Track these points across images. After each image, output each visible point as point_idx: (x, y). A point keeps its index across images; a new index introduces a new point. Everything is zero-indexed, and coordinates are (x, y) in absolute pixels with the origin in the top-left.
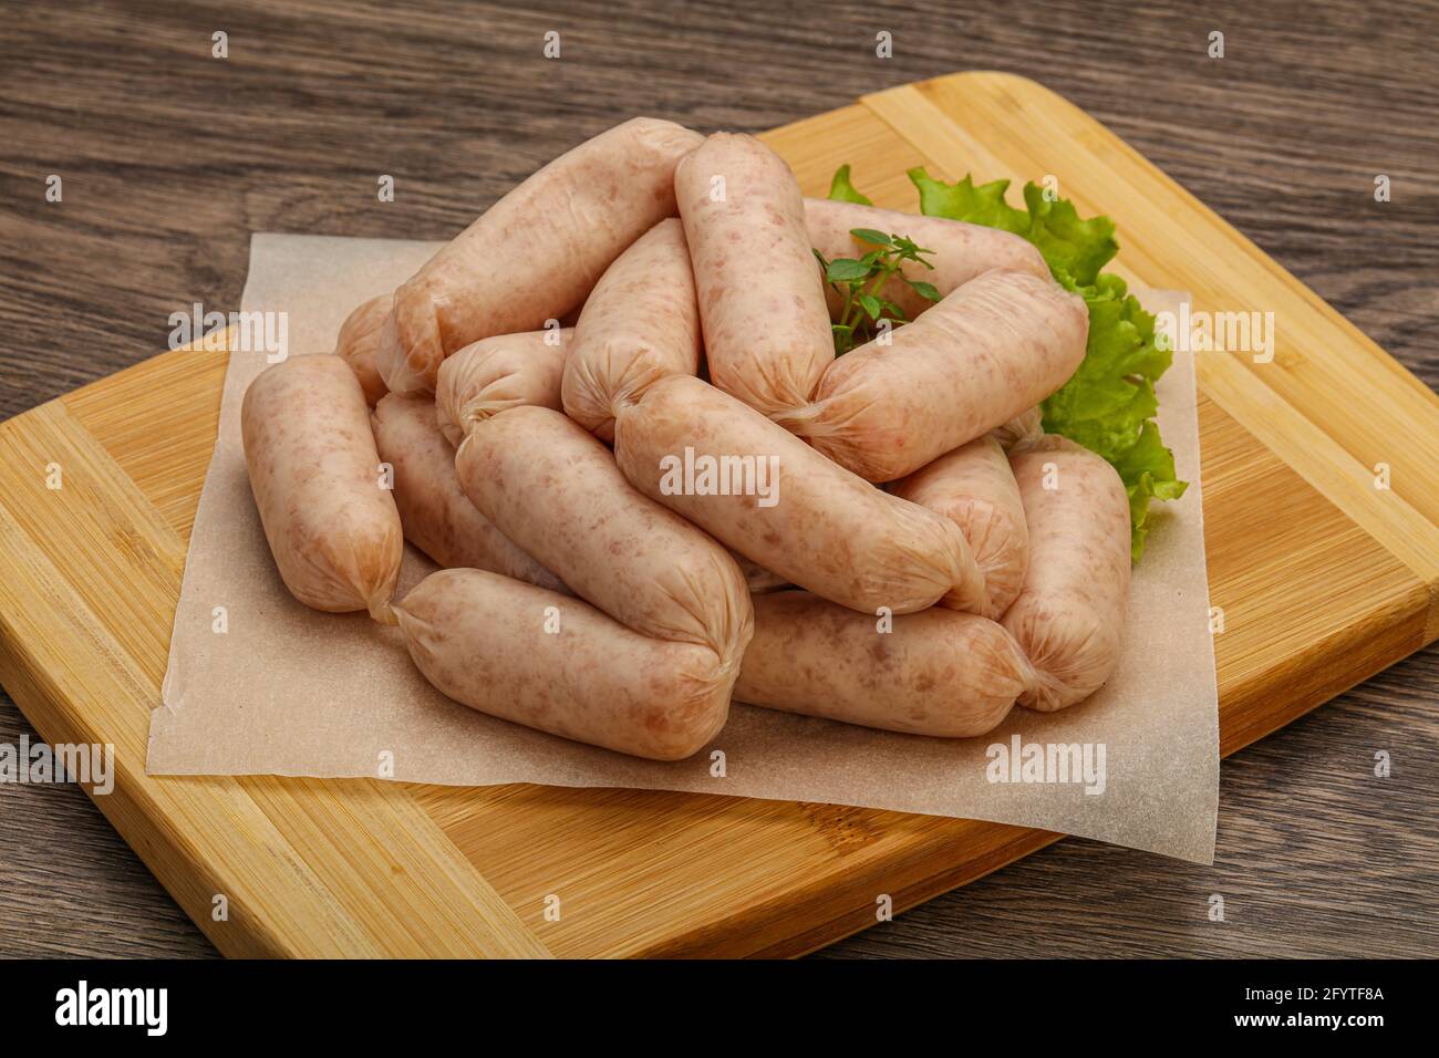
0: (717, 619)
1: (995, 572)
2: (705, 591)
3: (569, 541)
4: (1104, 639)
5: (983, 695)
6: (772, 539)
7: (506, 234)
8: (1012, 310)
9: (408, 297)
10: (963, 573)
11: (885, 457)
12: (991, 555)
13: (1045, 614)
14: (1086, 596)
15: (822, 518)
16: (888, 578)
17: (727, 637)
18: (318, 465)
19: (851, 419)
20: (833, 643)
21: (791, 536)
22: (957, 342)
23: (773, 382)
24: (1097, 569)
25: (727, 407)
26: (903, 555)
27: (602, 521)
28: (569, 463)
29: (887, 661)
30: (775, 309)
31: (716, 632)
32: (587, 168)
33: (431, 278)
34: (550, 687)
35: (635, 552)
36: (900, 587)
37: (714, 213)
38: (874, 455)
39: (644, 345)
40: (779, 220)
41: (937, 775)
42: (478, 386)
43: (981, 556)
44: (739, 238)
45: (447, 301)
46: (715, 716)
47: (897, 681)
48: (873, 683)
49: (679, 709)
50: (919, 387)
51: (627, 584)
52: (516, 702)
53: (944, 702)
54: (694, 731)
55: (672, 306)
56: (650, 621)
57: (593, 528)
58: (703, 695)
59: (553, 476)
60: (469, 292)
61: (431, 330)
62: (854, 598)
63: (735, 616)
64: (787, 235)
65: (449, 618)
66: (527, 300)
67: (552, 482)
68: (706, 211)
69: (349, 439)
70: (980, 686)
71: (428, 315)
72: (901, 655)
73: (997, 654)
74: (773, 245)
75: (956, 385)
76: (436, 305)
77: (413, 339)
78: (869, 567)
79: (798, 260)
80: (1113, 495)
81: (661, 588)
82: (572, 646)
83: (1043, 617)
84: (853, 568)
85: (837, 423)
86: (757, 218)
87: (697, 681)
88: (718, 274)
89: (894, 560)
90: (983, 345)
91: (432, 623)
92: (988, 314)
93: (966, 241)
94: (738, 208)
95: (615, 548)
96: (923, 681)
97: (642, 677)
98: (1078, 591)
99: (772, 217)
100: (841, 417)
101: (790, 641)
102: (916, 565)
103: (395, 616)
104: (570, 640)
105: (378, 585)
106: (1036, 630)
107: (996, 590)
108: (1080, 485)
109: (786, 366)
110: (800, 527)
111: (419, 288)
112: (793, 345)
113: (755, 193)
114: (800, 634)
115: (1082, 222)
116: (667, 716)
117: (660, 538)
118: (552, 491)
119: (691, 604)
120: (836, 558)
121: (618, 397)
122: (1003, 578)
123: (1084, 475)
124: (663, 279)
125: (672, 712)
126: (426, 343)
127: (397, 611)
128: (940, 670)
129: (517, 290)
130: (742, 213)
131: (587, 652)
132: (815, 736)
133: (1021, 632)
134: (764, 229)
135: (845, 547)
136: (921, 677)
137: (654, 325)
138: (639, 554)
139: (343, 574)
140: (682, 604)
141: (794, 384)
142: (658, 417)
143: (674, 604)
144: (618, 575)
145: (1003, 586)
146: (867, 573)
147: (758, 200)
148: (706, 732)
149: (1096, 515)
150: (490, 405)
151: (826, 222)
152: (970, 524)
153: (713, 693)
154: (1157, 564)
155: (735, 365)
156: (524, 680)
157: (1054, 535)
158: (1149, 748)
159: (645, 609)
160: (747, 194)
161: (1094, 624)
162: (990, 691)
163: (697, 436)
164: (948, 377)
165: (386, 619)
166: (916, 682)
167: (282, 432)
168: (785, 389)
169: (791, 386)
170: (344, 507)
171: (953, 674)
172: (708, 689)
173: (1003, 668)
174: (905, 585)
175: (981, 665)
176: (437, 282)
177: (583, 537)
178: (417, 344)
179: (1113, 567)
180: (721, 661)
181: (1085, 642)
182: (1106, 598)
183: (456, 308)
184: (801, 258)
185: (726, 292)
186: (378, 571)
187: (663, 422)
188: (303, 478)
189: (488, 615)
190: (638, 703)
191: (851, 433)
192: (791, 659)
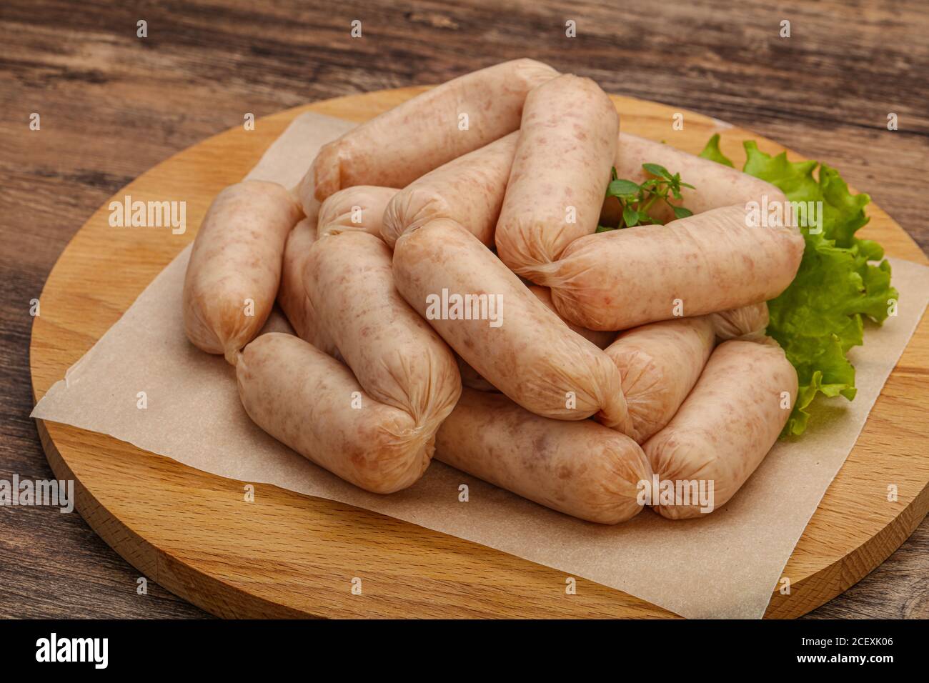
0: (418, 394)
1: (638, 404)
2: (412, 372)
3: (342, 324)
4: (716, 471)
5: (607, 490)
6: (469, 344)
7: (406, 120)
8: (737, 231)
9: (326, 151)
10: (607, 398)
11: (597, 311)
12: (639, 392)
13: (673, 442)
14: (714, 439)
15: (502, 335)
16: (545, 389)
17: (424, 409)
18: (223, 248)
19: (574, 278)
20: (511, 432)
21: (480, 344)
22: (679, 241)
23: (528, 244)
24: (732, 422)
25: (463, 245)
26: (555, 372)
27: (364, 312)
28: (361, 270)
29: (543, 452)
30: (548, 193)
31: (414, 403)
32: (476, 85)
33: (344, 140)
34: (302, 422)
35: (375, 336)
36: (553, 397)
37: (537, 124)
38: (587, 307)
39: (436, 196)
40: (582, 136)
41: (563, 541)
42: (337, 214)
43: (631, 391)
44: (545, 142)
45: (349, 157)
46: (405, 464)
47: (547, 468)
48: (531, 466)
49: (374, 452)
50: (631, 264)
51: (365, 358)
52: (284, 430)
53: (577, 490)
54: (387, 471)
55: (481, 180)
56: (373, 387)
57: (358, 316)
58: (394, 446)
59: (347, 276)
60: (366, 154)
61: (333, 174)
62: (519, 398)
63: (432, 395)
64: (582, 147)
65: (258, 364)
66: (408, 168)
67: (344, 281)
68: (532, 122)
69: (256, 238)
70: (604, 482)
71: (334, 164)
72: (554, 449)
73: (625, 462)
74: (567, 151)
75: (663, 270)
76: (340, 158)
77: (319, 178)
78: (528, 376)
79: (583, 164)
80: (776, 378)
81: (383, 363)
82: (322, 395)
83: (672, 444)
84: (517, 376)
85: (567, 279)
86: (566, 132)
87: (391, 435)
88: (522, 165)
89: (547, 375)
90: (699, 248)
91: (248, 365)
92: (718, 230)
93: (734, 182)
94: (554, 122)
95: (365, 332)
96: (565, 471)
97: (354, 424)
98: (707, 433)
99: (575, 132)
100: (569, 274)
101: (482, 426)
102: (566, 383)
103: (237, 360)
104: (323, 391)
105: (232, 335)
106: (663, 453)
107: (639, 419)
108: (750, 365)
109: (539, 232)
110: (485, 338)
111: (334, 145)
112: (549, 218)
113: (570, 115)
114: (491, 422)
115: (850, 195)
116: (365, 455)
117: (395, 330)
118: (342, 287)
119: (401, 380)
120: (507, 365)
121: (408, 229)
122: (646, 411)
123: (758, 359)
124: (486, 162)
125: (369, 454)
126: (328, 184)
127: (240, 356)
128: (577, 466)
129: (403, 159)
130: (555, 126)
131: (329, 401)
132: (498, 501)
133: (655, 454)
134: (565, 139)
135: (513, 358)
136: (564, 468)
137: (456, 186)
138: (378, 338)
139: (210, 324)
140: (395, 378)
141: (542, 246)
142: (413, 242)
143: (390, 377)
144: (361, 351)
145: (645, 417)
146: (528, 381)
147: (571, 120)
148: (396, 475)
149: (752, 387)
150: (339, 228)
151: (639, 152)
152: (628, 367)
153: (403, 446)
154: (816, 442)
155: (506, 226)
156: (289, 415)
157: (711, 393)
158: (730, 557)
159: (372, 378)
160: (564, 115)
161: (711, 457)
162: (612, 487)
163: (433, 260)
164: (659, 263)
165: (233, 362)
166: (560, 471)
167: (214, 225)
168: (536, 249)
169: (541, 249)
170: (225, 278)
171: (586, 469)
172: (399, 443)
173: (628, 475)
174: (558, 397)
175: (608, 466)
176: (346, 143)
177: (351, 322)
178: (321, 183)
179: (749, 425)
180: (416, 425)
181: (700, 469)
182: (732, 444)
183: (355, 163)
184: (587, 164)
185: (521, 177)
186: (234, 327)
187: (414, 247)
188: (210, 255)
189: (282, 366)
190: (348, 442)
191: (573, 288)
192: (481, 438)
